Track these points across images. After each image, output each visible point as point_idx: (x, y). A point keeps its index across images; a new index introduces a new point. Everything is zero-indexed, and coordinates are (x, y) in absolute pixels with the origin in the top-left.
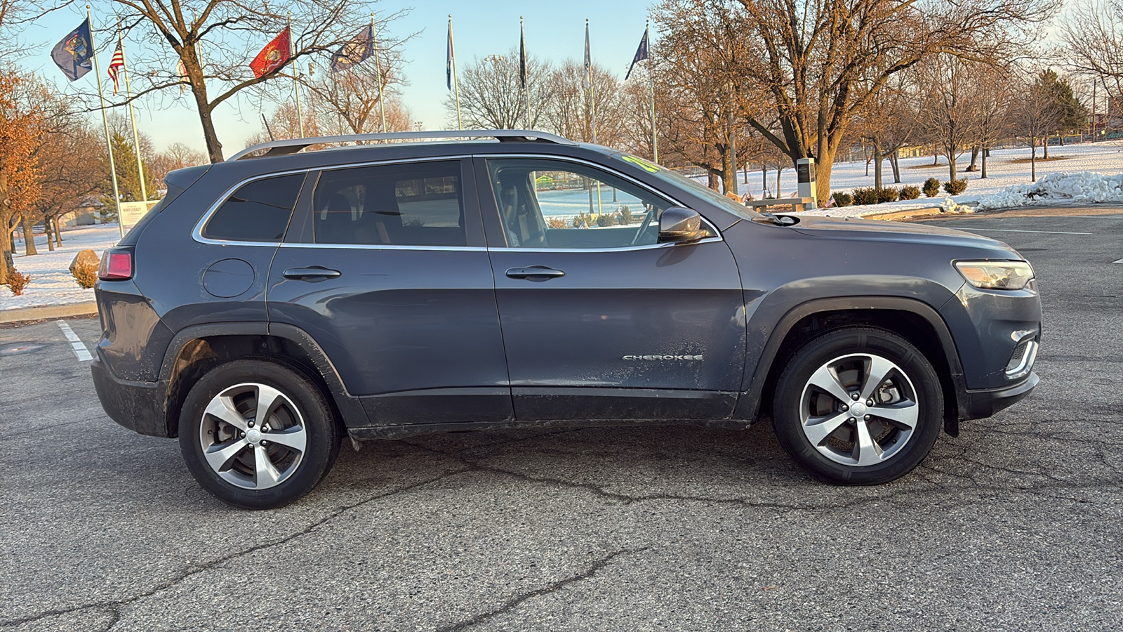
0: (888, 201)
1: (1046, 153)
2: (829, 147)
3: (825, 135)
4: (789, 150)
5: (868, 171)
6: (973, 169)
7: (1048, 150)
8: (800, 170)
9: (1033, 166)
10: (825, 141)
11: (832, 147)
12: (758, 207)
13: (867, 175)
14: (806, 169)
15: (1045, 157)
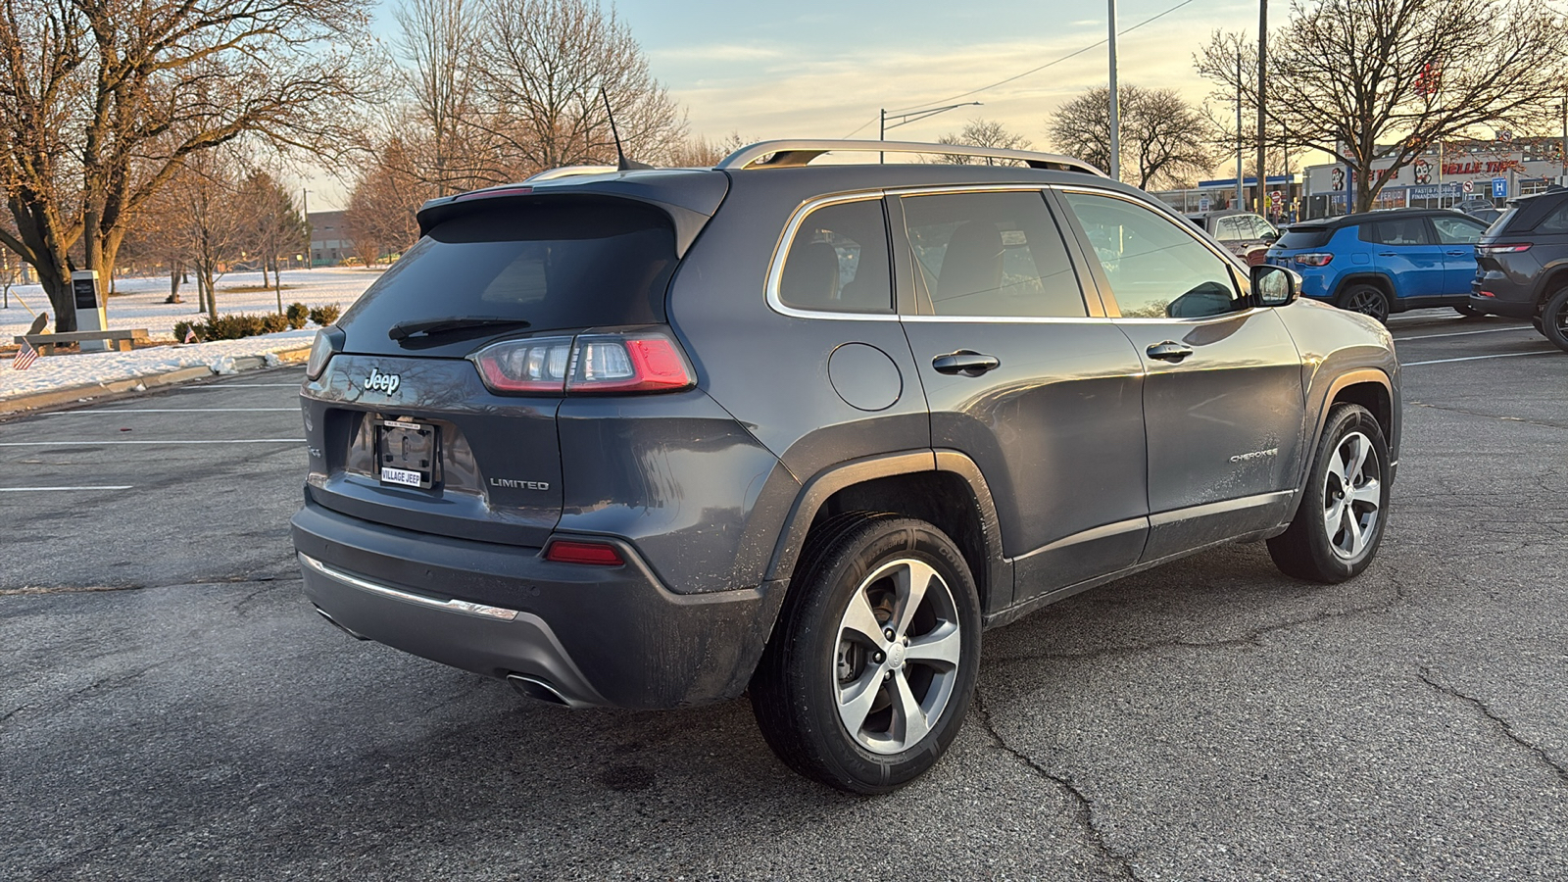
0: (251, 335)
1: (266, 280)
2: (104, 256)
3: (99, 236)
4: (34, 257)
5: (8, 301)
6: (176, 299)
7: (268, 277)
8: (78, 288)
9: (279, 296)
10: (98, 245)
11: (108, 255)
12: (41, 345)
13: (6, 307)
14: (89, 287)
15: (266, 286)
